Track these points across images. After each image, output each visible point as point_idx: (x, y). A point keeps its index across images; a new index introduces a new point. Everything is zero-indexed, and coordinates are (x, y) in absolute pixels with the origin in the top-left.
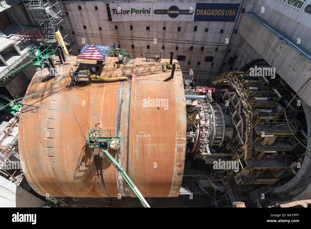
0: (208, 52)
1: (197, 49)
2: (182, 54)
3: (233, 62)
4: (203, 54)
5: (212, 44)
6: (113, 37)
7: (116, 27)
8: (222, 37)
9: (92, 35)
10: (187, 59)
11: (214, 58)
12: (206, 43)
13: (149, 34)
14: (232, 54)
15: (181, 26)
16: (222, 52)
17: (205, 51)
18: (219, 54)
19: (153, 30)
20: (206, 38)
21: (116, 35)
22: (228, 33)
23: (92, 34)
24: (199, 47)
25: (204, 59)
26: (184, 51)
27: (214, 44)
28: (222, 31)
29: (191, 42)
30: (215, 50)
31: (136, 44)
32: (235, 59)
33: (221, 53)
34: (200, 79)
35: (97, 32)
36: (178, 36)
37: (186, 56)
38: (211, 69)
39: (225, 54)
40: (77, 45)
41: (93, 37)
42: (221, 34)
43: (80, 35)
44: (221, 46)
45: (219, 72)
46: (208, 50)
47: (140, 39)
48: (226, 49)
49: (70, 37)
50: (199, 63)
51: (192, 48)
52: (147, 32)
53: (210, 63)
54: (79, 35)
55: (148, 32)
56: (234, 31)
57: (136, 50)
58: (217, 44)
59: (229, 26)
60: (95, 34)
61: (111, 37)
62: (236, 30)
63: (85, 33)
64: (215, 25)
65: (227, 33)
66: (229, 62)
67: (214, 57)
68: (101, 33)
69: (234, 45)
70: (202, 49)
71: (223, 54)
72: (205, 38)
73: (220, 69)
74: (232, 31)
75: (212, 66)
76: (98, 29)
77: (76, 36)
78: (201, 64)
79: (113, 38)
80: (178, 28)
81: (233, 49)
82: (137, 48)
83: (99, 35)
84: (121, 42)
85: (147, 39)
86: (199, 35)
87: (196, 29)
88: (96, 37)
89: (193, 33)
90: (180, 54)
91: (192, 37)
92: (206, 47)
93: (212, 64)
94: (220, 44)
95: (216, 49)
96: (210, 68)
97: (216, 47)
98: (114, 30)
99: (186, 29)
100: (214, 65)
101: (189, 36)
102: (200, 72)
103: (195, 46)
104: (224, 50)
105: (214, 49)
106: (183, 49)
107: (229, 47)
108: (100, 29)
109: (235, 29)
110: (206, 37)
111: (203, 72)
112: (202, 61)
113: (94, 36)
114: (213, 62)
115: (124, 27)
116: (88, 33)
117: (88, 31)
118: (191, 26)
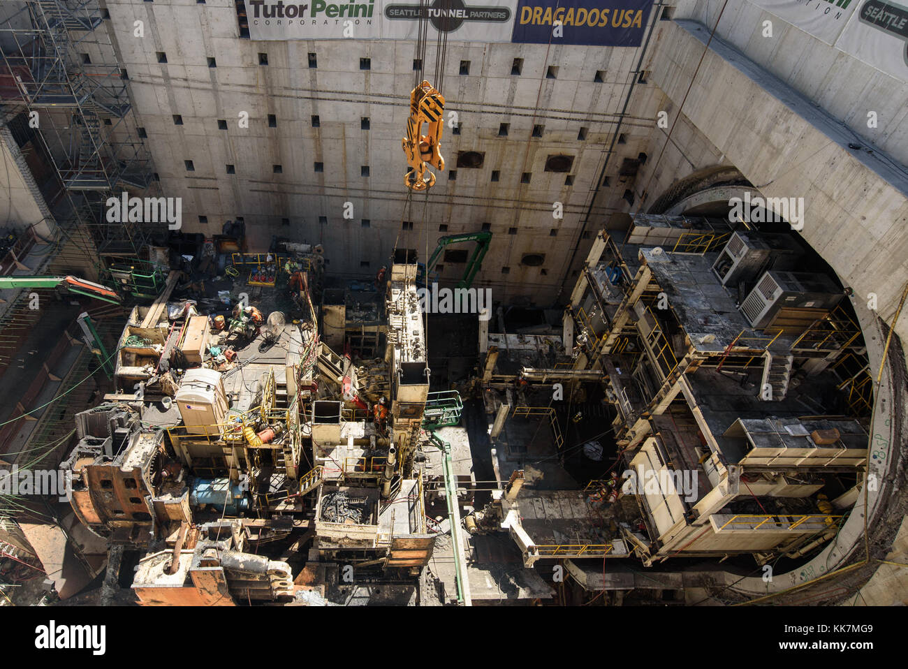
0: (555, 142)
1: (520, 130)
2: (474, 147)
3: (634, 175)
4: (538, 147)
5: (567, 115)
6: (254, 90)
7: (263, 59)
8: (599, 93)
9: (185, 84)
10: (489, 164)
11: (575, 160)
12: (549, 114)
13: (367, 81)
14: (630, 150)
15: (473, 56)
16: (598, 141)
17: (546, 137)
18: (589, 147)
19: (380, 68)
20: (550, 96)
21: (261, 82)
22: (619, 81)
23: (186, 80)
24: (528, 124)
25: (543, 165)
26: (479, 138)
27: (573, 116)
28: (599, 77)
29: (503, 110)
30: (577, 134)
31: (327, 112)
32: (641, 165)
33: (597, 144)
34: (529, 226)
35: (204, 72)
36: (462, 89)
37: (484, 153)
38: (565, 195)
39: (609, 148)
40: (136, 113)
41: (189, 88)
42: (598, 84)
43: (147, 83)
44: (598, 124)
45: (589, 204)
46: (555, 135)
47: (338, 96)
48: (613, 131)
49: (113, 87)
50: (526, 177)
51: (504, 129)
52: (363, 75)
53: (562, 177)
54: (143, 83)
55: (366, 77)
56: (639, 76)
57: (326, 132)
58: (584, 117)
59: (623, 59)
60: (194, 81)
61: (247, 90)
62: (643, 72)
63: (161, 74)
64: (578, 58)
65: (616, 83)
66: (622, 174)
67: (573, 157)
68: (212, 75)
69: (637, 121)
70: (537, 131)
71: (602, 147)
72: (545, 96)
73: (592, 195)
74: (633, 75)
75: (567, 186)
76: (206, 62)
77: (133, 85)
78: (533, 178)
79: (251, 94)
80: (462, 62)
81: (635, 131)
82: (330, 124)
83: (208, 83)
84: (277, 105)
85: (362, 98)
86: (527, 88)
87: (516, 68)
88: (197, 89)
89: (508, 82)
90: (466, 145)
91: (506, 95)
92: (549, 124)
93: (569, 181)
94: (595, 118)
95: (582, 134)
96: (562, 192)
97: (582, 124)
98: (255, 66)
99: (486, 67)
100: (576, 182)
101: (496, 89)
102: (528, 206)
103: (514, 122)
104: (606, 135)
105: (573, 131)
106: (475, 130)
107: (622, 127)
108: (212, 62)
109: (640, 70)
110: (551, 91)
111: (539, 206)
112: (537, 168)
113: (192, 84)
114: (571, 174)
115: (288, 58)
116: (171, 75)
117: (173, 68)
118: (502, 59)
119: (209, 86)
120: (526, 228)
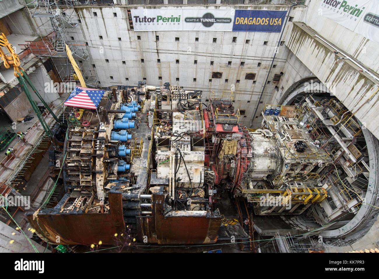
0: (249, 68)
1: (235, 64)
2: (218, 70)
3: (279, 80)
4: (242, 70)
5: (253, 58)
6: (136, 50)
7: (139, 38)
8: (265, 50)
9: (110, 48)
10: (224, 77)
11: (256, 75)
12: (246, 58)
13: (178, 46)
14: (277, 71)
15: (217, 36)
16: (265, 68)
17: (245, 66)
18: (261, 70)
19: (183, 41)
20: (247, 51)
21: (138, 47)
22: (273, 45)
23: (110, 46)
24: (238, 61)
25: (244, 77)
26: (220, 67)
27: (256, 58)
28: (265, 43)
29: (229, 56)
30: (257, 65)
31: (162, 57)
32: (281, 76)
33: (264, 69)
34: (239, 100)
35: (117, 43)
36: (214, 49)
37: (222, 73)
38: (253, 88)
39: (269, 70)
40: (91, 58)
41: (111, 49)
42: (265, 46)
43: (96, 48)
44: (265, 61)
45: (262, 91)
46: (249, 66)
47: (167, 52)
48: (271, 64)
49: (83, 49)
50: (238, 81)
51: (230, 63)
52: (177, 44)
53: (251, 81)
54: (94, 47)
55: (178, 44)
56: (280, 43)
57: (163, 65)
58: (260, 59)
59: (274, 37)
60: (113, 46)
61: (133, 50)
62: (282, 41)
63: (101, 44)
64: (258, 37)
65: (271, 46)
66: (274, 80)
67: (256, 74)
68: (120, 44)
69: (280, 60)
70: (242, 63)
71: (266, 70)
72: (245, 51)
73: (263, 88)
74: (278, 43)
75: (253, 85)
76: (118, 39)
77: (90, 48)
78: (240, 82)
79: (135, 51)
80: (214, 39)
81: (279, 64)
82: (164, 62)
84: (144, 55)
85: (176, 52)
86: (239, 48)
87: (234, 39)
88: (114, 49)
89: (231, 46)
90: (215, 70)
91: (230, 50)
92: (246, 61)
93: (254, 82)
94: (264, 59)
95: (259, 64)
96: (252, 87)
97: (259, 61)
98: (136, 41)
99: (223, 40)
100: (257, 83)
101: (226, 48)
102: (239, 92)
103: (233, 61)
104: (268, 66)
105: (255, 64)
106: (219, 64)
107: (274, 62)
108: (120, 39)
109: (281, 41)
110: (247, 49)
111: (243, 92)
112: (242, 78)
113: (112, 48)
114: (255, 80)
115: (148, 37)
116: (104, 44)
117: (105, 40)
118: (229, 37)
119: (119, 48)
120: (238, 101)
